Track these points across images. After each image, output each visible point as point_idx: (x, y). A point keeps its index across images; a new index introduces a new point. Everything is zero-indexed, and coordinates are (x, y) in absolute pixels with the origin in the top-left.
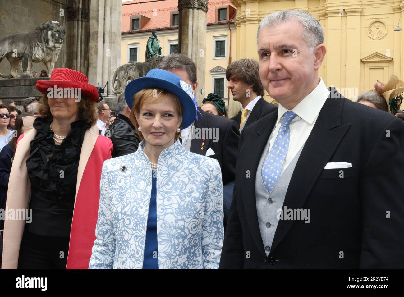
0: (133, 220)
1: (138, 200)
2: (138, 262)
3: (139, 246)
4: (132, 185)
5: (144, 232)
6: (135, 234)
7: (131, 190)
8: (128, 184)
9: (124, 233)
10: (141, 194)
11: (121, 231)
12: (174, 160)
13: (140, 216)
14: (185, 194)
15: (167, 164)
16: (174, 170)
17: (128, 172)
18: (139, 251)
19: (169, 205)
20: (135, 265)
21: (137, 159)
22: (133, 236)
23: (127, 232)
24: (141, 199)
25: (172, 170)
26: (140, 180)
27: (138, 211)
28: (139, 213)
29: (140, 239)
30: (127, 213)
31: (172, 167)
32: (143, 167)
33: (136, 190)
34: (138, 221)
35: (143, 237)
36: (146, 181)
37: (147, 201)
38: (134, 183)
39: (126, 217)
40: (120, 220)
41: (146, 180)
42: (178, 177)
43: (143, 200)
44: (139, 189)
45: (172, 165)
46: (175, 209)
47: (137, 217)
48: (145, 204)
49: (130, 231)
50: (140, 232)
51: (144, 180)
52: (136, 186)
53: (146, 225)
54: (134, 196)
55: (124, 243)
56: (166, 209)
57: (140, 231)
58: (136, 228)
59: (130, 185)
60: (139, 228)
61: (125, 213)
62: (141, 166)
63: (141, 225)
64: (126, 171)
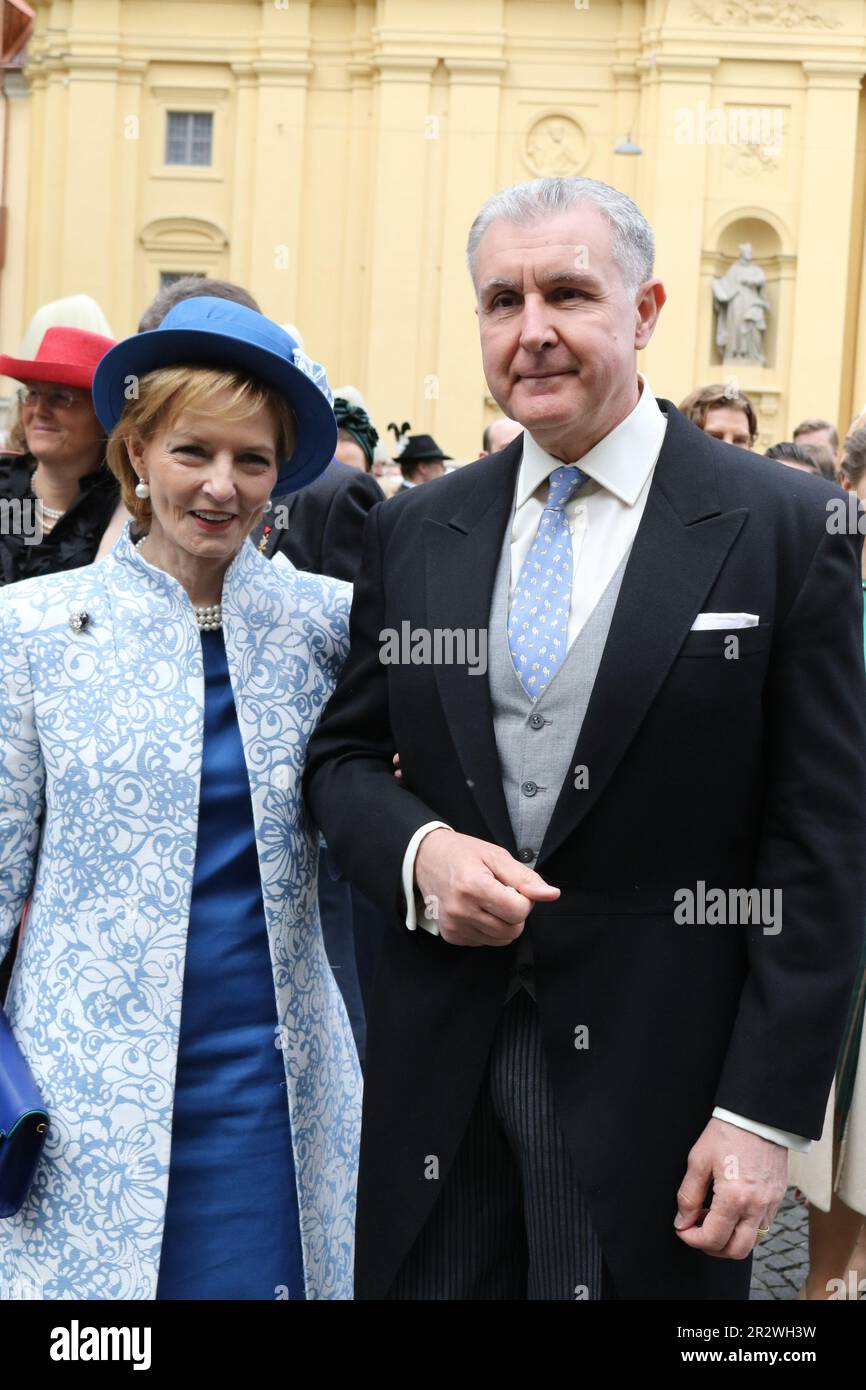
0: (148, 790)
1: (159, 725)
2: (169, 918)
3: (174, 867)
4: (129, 676)
5: (191, 825)
6: (156, 834)
7: (127, 691)
8: (112, 673)
9: (111, 831)
10: (165, 703)
11: (99, 826)
12: (255, 594)
13: (174, 774)
14: (308, 697)
15: (240, 607)
16: (263, 625)
17: (100, 634)
18: (173, 885)
19: (277, 737)
20: (159, 929)
21: (122, 588)
22: (151, 840)
23: (126, 827)
24: (171, 722)
25: (257, 626)
26: (152, 659)
27: (166, 760)
28: (168, 766)
29: (176, 847)
30: (123, 768)
31: (255, 615)
32: (156, 616)
33: (145, 690)
34: (168, 790)
35: (185, 841)
36: (173, 661)
37: (195, 726)
38: (135, 669)
39: (120, 780)
40: (95, 791)
41: (177, 658)
42: (281, 646)
43: (177, 723)
44: (156, 687)
45: (254, 611)
46: (294, 745)
47: (163, 777)
48: (187, 735)
49: (137, 825)
50: (176, 824)
51: (168, 659)
52: (144, 678)
53: (197, 801)
54: (142, 712)
55: (113, 863)
56: (271, 749)
57: (177, 821)
58: (160, 813)
59: (122, 675)
60: (171, 813)
61: (116, 768)
62: (147, 612)
63: (180, 804)
64: (91, 629)
